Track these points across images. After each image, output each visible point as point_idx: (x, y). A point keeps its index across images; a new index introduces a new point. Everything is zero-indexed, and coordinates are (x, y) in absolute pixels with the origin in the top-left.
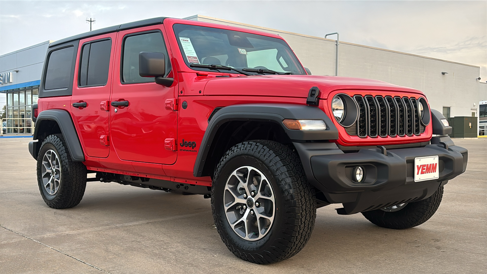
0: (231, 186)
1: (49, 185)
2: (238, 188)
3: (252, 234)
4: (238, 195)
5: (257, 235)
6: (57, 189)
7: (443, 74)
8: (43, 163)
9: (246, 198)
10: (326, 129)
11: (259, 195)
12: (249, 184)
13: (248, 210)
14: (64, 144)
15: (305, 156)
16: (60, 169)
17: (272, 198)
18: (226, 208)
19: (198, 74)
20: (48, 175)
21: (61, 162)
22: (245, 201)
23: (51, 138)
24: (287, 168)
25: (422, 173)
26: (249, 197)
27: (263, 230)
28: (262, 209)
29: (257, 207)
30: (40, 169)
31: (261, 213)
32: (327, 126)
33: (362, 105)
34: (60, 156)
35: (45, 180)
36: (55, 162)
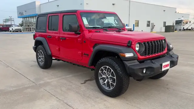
0: (101, 71)
1: (40, 61)
2: (103, 72)
3: (108, 87)
4: (103, 74)
5: (110, 88)
6: (43, 63)
7: (164, 11)
8: (38, 54)
9: (106, 76)
10: (134, 56)
11: (111, 76)
12: (107, 72)
13: (107, 80)
14: (45, 49)
15: (127, 65)
16: (44, 57)
17: (115, 78)
18: (99, 78)
19: (89, 31)
20: (40, 58)
21: (44, 55)
22: (106, 77)
23: (40, 46)
24: (120, 68)
25: (165, 68)
26: (107, 76)
27: (112, 87)
28: (111, 80)
29: (110, 79)
30: (37, 56)
31: (111, 82)
32: (134, 55)
33: (145, 45)
34: (44, 53)
35: (39, 59)
36: (42, 54)
